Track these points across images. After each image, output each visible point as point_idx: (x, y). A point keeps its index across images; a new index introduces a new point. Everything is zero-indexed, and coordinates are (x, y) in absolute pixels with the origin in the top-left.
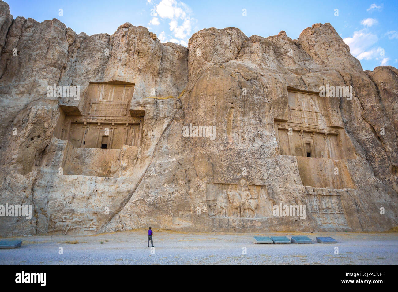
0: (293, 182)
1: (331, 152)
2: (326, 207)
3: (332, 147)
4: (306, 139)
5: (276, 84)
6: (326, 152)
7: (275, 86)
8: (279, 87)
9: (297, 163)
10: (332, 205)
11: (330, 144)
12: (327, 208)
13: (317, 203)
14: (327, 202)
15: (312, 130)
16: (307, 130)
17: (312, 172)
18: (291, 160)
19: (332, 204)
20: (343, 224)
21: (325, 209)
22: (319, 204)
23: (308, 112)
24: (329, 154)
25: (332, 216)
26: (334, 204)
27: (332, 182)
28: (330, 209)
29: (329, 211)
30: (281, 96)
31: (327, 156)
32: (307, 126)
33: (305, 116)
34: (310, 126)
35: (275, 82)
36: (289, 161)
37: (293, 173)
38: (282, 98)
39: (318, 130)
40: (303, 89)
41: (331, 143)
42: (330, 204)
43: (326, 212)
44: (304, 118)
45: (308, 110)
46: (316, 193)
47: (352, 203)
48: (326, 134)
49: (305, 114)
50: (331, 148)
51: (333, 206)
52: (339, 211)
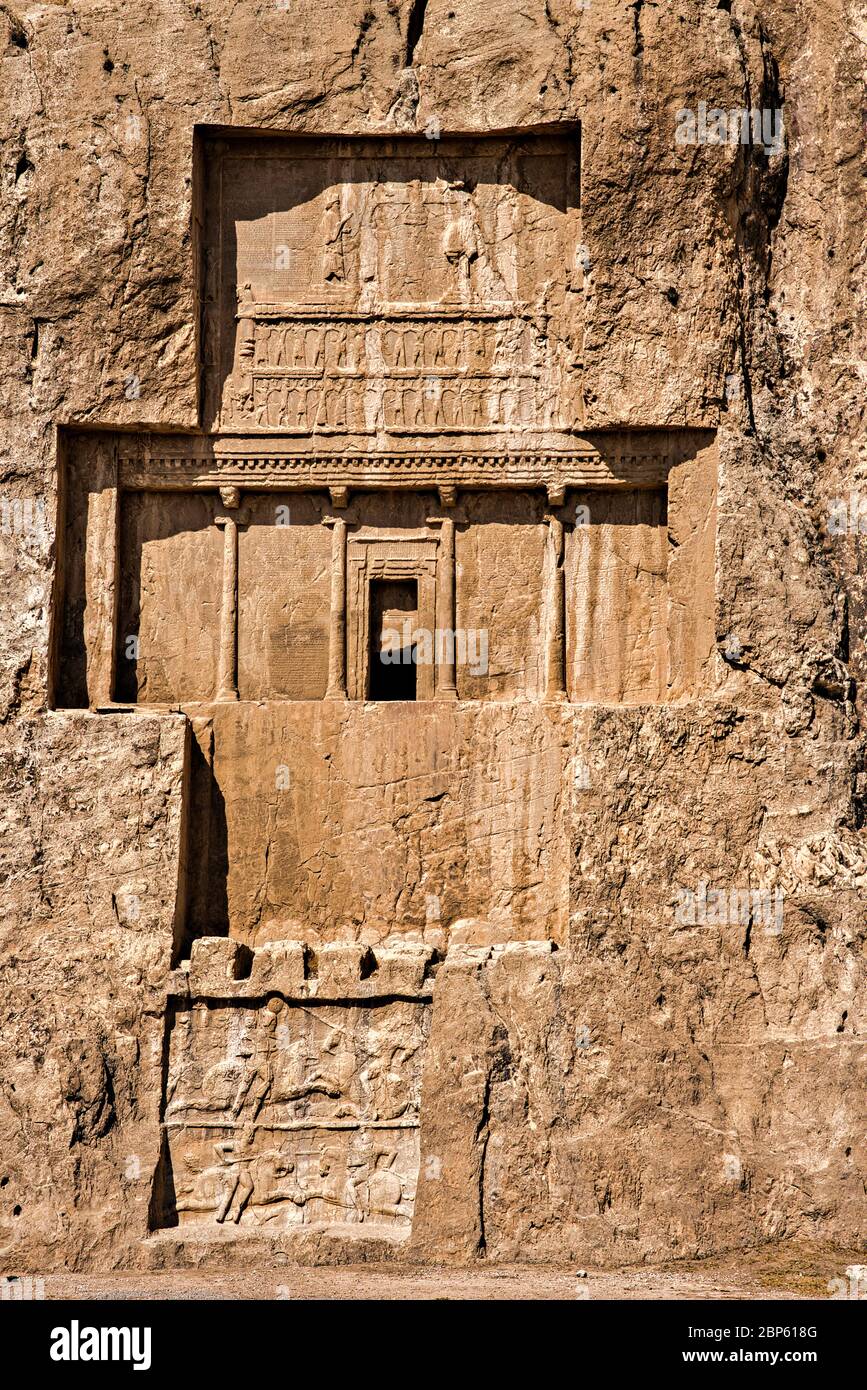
0: (101, 910)
1: (590, 643)
2: (308, 1084)
3: (605, 590)
4: (375, 554)
5: (99, 121)
6: (544, 643)
7: (86, 141)
8: (117, 153)
9: (178, 764)
10: (359, 1068)
11: (595, 568)
12: (310, 1091)
13: (246, 1057)
14: (326, 1044)
15: (419, 476)
16: (373, 476)
17: (349, 814)
18: (137, 749)
19: (363, 1056)
20: (387, 1207)
21: (296, 1096)
22: (258, 1062)
23: (400, 328)
24: (562, 659)
25: (336, 1146)
26: (375, 1064)
27: (510, 880)
28: (335, 1096)
29: (323, 1113)
30: (114, 235)
31: (546, 668)
32: (382, 443)
33: (376, 366)
34: (406, 444)
35: (98, 111)
36: (121, 753)
37: (126, 842)
38: (124, 251)
39: (470, 473)
40: (375, 124)
41: (608, 561)
42: (344, 1060)
43: (295, 1124)
44: (362, 377)
45: (406, 306)
46: (248, 988)
47: (468, 1058)
48: (555, 491)
49: (373, 344)
50: (593, 604)
51: (364, 1076)
52: (400, 1114)
